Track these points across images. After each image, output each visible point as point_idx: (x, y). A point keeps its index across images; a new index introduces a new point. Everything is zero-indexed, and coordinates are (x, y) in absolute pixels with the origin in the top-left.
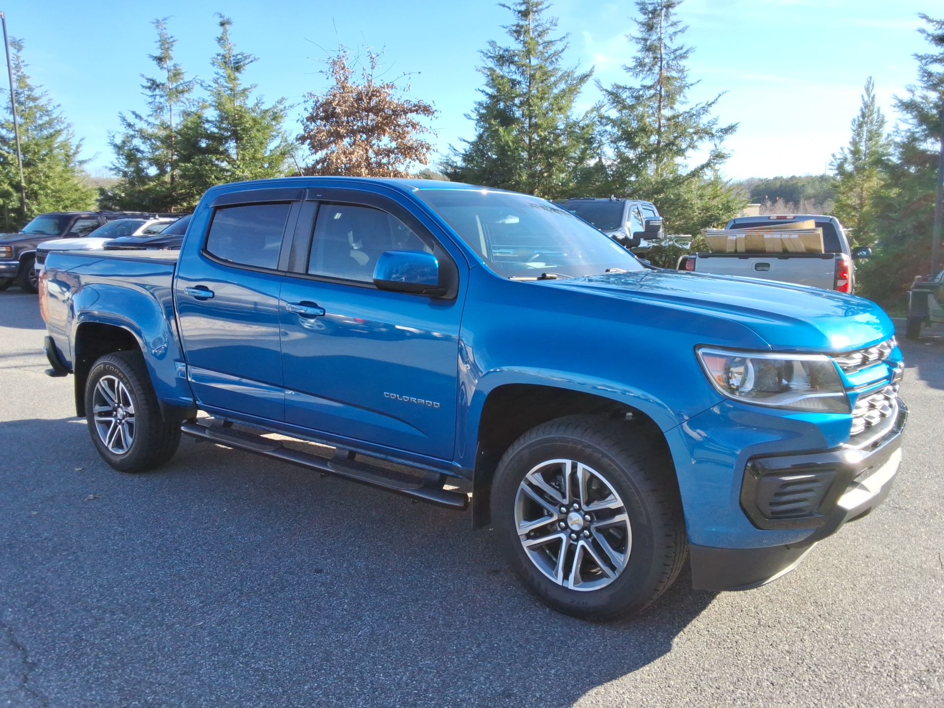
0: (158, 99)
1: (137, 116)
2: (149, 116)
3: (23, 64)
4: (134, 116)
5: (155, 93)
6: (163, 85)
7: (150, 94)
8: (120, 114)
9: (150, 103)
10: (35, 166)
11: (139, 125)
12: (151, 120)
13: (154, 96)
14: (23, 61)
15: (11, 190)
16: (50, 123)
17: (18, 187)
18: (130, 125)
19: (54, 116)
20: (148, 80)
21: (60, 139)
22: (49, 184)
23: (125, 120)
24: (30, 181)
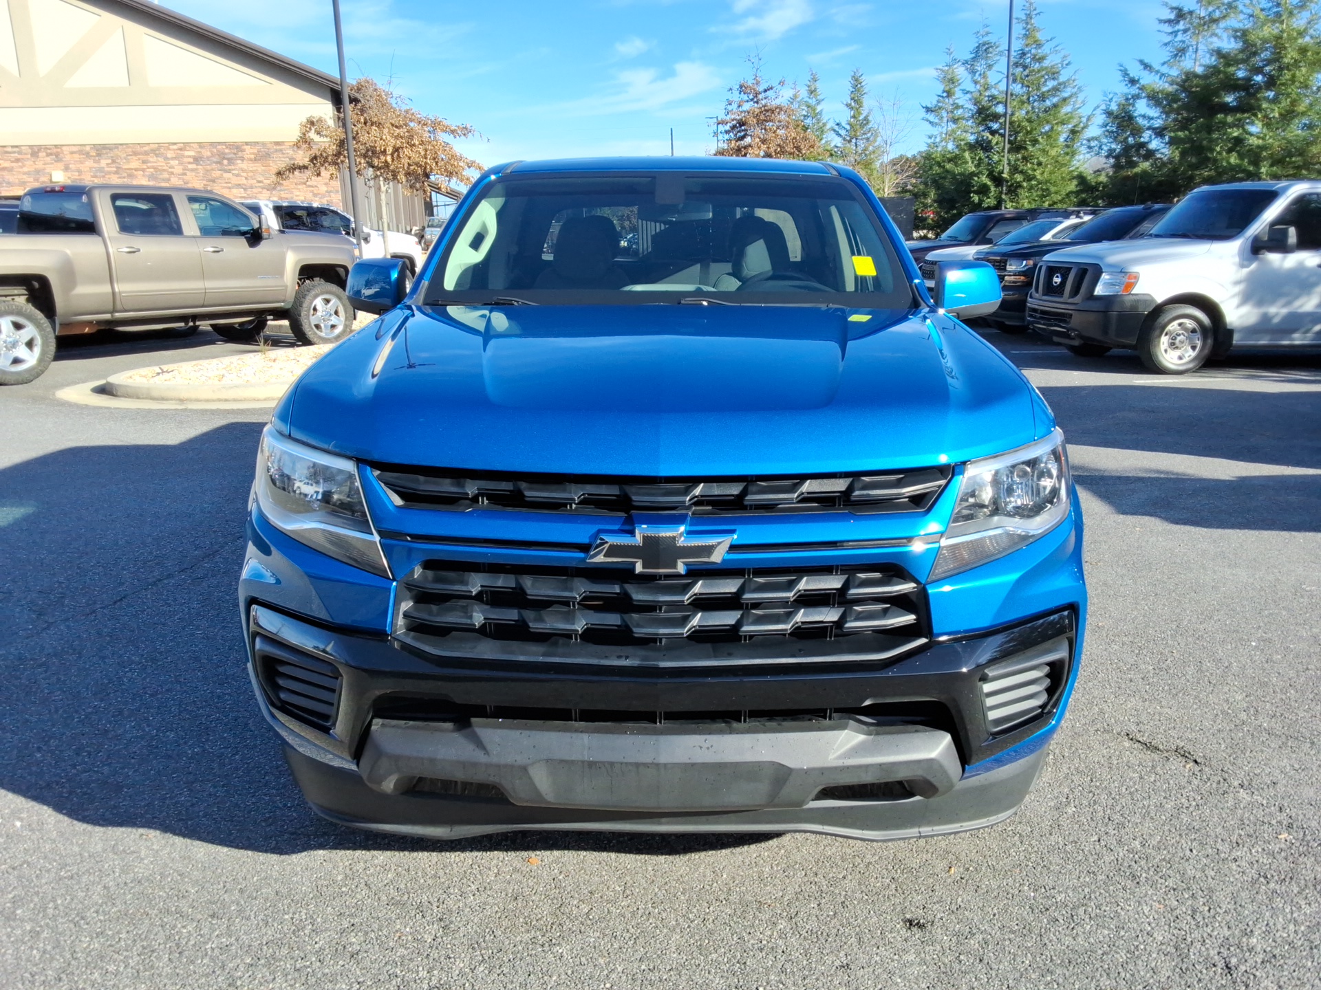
0: (1180, 37)
1: (1147, 66)
2: (1164, 64)
3: (1035, 12)
4: (1142, 67)
5: (1177, 28)
6: (1191, 13)
7: (1170, 29)
8: (1121, 66)
9: (1166, 44)
10: (1026, 149)
11: (1147, 79)
12: (1164, 69)
13: (1175, 33)
14: (1035, 10)
15: (989, 183)
16: (1056, 90)
17: (998, 180)
18: (1133, 82)
19: (1062, 79)
20: (1173, 9)
21: (1066, 109)
22: (1038, 173)
23: (1128, 75)
24: (1015, 169)
